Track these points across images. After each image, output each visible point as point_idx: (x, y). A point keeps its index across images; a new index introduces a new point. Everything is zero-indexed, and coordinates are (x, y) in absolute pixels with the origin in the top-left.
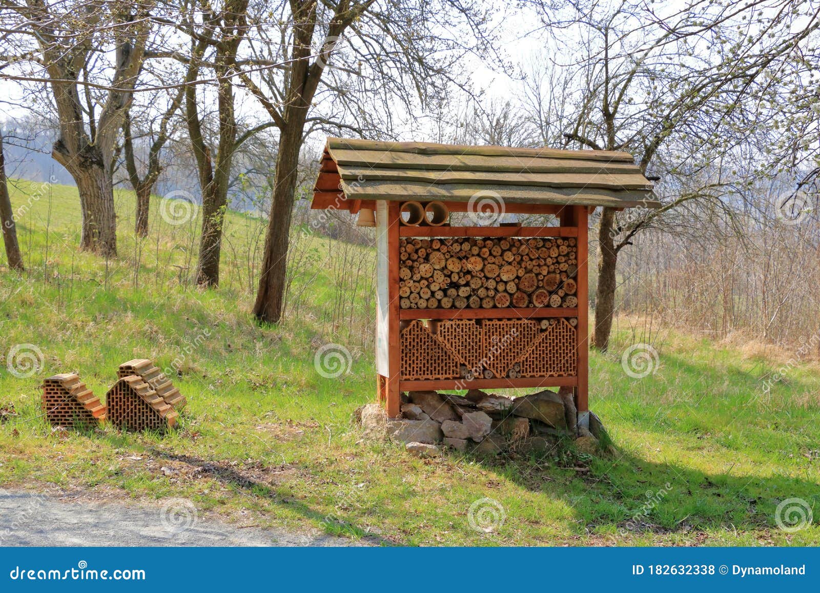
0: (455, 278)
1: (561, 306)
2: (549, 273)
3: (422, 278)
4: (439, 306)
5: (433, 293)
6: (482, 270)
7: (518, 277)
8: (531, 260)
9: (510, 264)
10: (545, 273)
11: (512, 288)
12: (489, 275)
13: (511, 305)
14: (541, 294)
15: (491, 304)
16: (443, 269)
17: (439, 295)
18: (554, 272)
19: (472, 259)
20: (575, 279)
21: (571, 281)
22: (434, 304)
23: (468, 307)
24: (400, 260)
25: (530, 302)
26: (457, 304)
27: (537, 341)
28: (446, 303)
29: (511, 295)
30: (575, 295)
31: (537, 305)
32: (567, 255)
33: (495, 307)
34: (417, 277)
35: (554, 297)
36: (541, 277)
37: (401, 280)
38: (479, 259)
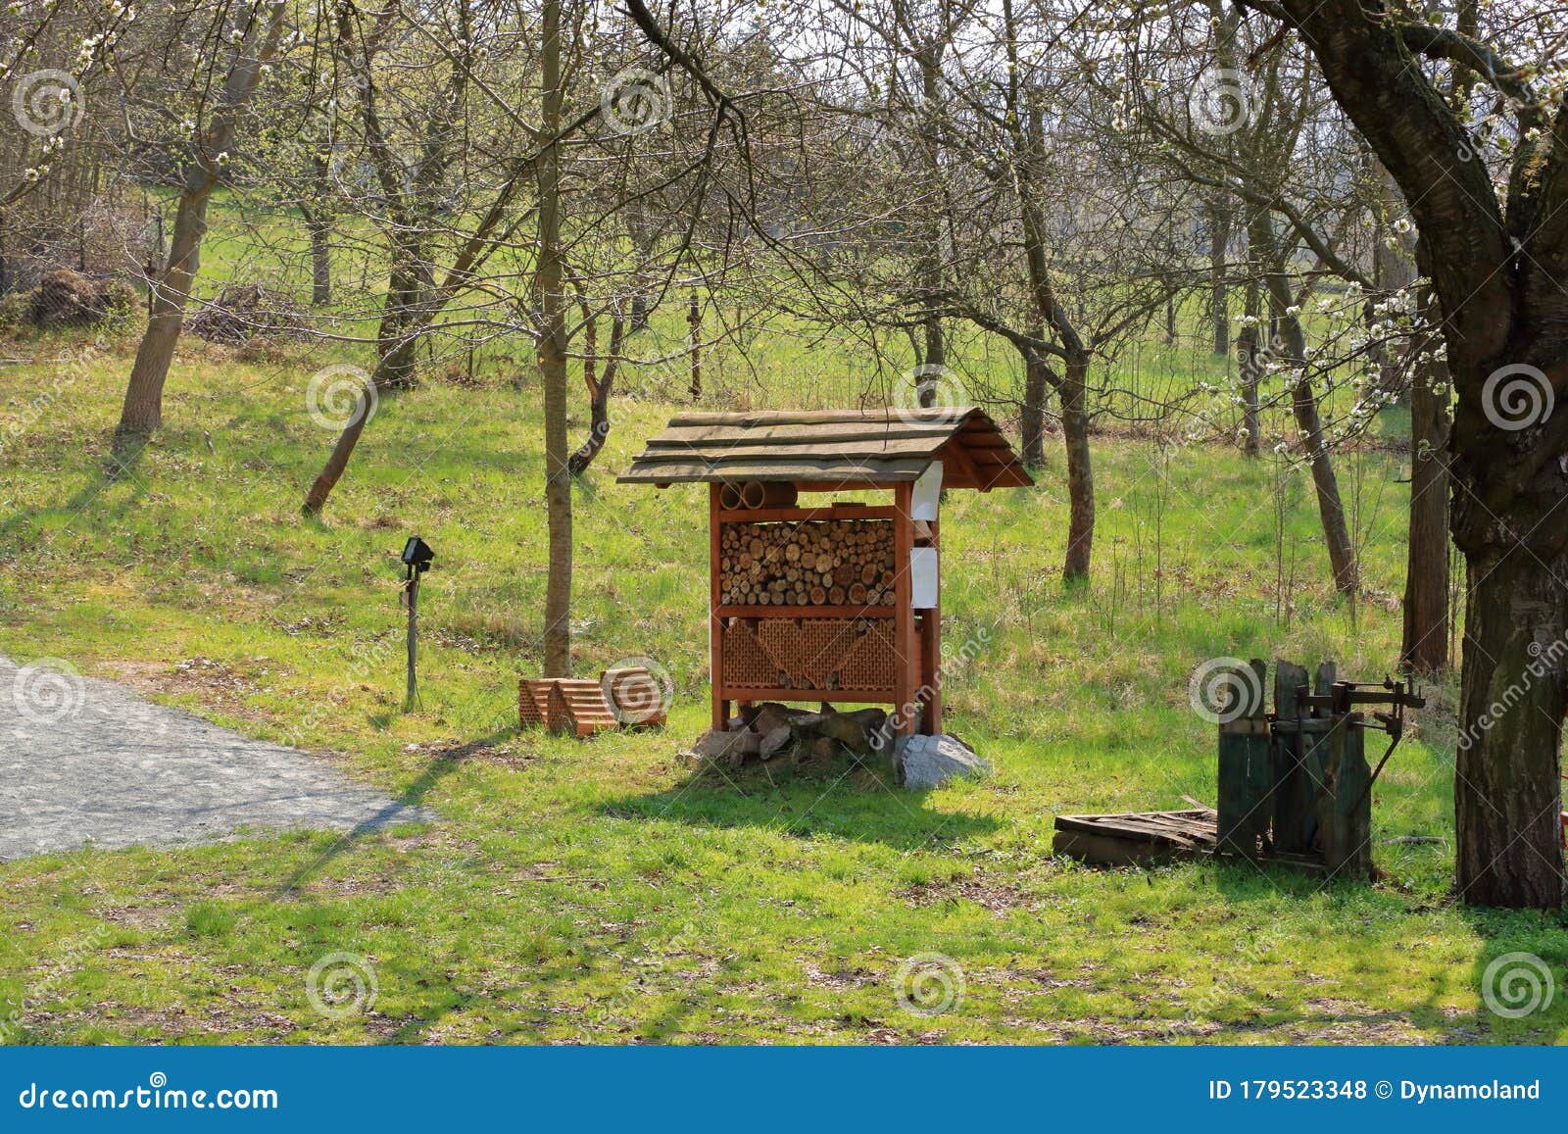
0: (772, 569)
1: (878, 604)
2: (867, 562)
3: (742, 570)
4: (758, 603)
5: (752, 586)
6: (799, 560)
7: (834, 568)
8: (848, 547)
9: (825, 552)
10: (862, 563)
11: (828, 581)
12: (806, 566)
13: (827, 603)
14: (858, 589)
15: (805, 601)
16: (761, 560)
17: (757, 588)
18: (872, 562)
19: (791, 547)
20: (893, 569)
21: (889, 573)
22: (752, 600)
23: (785, 604)
24: (722, 549)
25: (847, 598)
26: (774, 600)
27: (855, 646)
28: (764, 598)
29: (828, 590)
30: (893, 590)
31: (854, 602)
32: (886, 541)
33: (810, 603)
34: (737, 569)
35: (872, 591)
36: (858, 568)
37: (723, 572)
38: (796, 548)
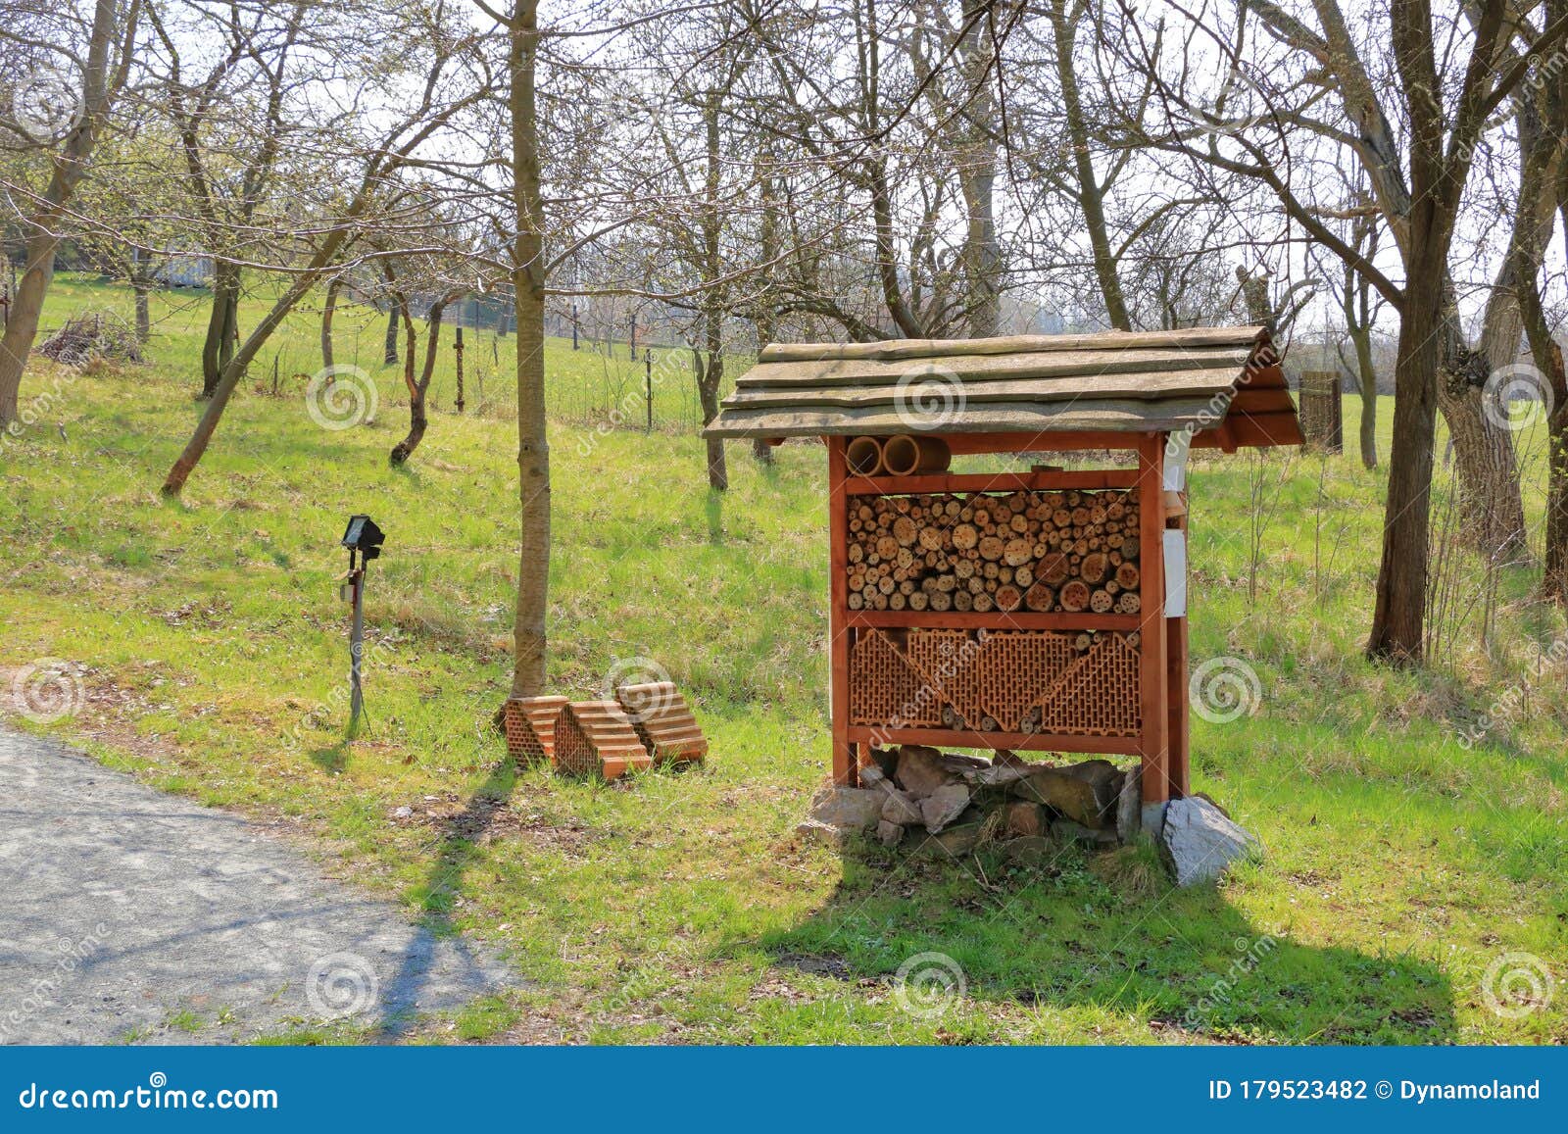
0: (931, 561)
1: (1111, 611)
2: (1090, 551)
3: (882, 561)
4: (908, 607)
5: (898, 584)
6: (976, 547)
7: (1034, 559)
8: (1058, 529)
9: (1021, 535)
10: (1082, 551)
11: (1024, 577)
12: (988, 556)
13: (1023, 608)
14: (1076, 589)
15: (987, 606)
16: (913, 547)
17: (906, 588)
18: (1099, 550)
19: (961, 529)
20: (1136, 561)
21: (1129, 566)
22: (898, 602)
23: (952, 609)
24: (849, 531)
25: (1057, 602)
26: (935, 604)
27: (1071, 672)
28: (918, 601)
29: (1024, 589)
30: (1137, 591)
31: (1068, 608)
32: (1123, 519)
33: (994, 609)
34: (874, 559)
35: (1100, 594)
36: (1075, 560)
37: (850, 563)
38: (970, 529)
